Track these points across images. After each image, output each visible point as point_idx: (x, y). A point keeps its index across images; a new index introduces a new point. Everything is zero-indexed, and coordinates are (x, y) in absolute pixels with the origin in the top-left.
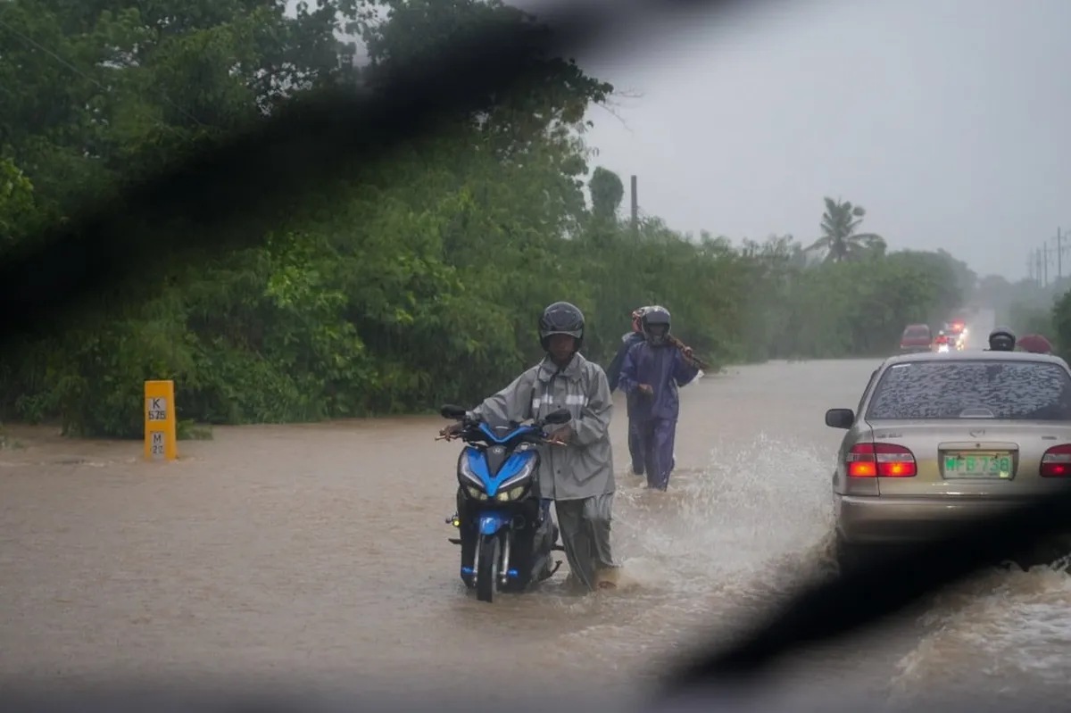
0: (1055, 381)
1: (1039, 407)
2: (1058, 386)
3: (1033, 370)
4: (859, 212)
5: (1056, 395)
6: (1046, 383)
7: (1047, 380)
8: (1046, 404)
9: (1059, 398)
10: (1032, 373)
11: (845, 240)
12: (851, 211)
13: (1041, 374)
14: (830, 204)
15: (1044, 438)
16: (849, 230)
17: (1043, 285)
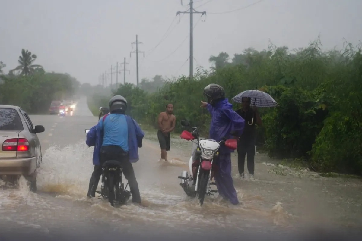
0: (12, 115)
1: (4, 125)
2: (13, 117)
3: (4, 111)
4: (34, 56)
5: (12, 120)
6: (9, 116)
7: (9, 115)
8: (7, 124)
9: (12, 121)
10: (4, 112)
11: (28, 67)
12: (31, 56)
13: (7, 113)
14: (23, 52)
15: (4, 136)
16: (30, 63)
17: (105, 87)
